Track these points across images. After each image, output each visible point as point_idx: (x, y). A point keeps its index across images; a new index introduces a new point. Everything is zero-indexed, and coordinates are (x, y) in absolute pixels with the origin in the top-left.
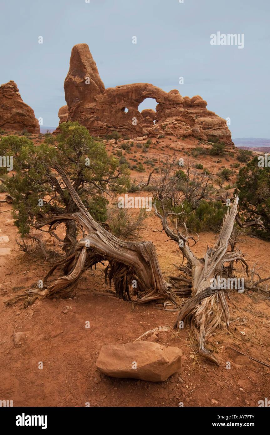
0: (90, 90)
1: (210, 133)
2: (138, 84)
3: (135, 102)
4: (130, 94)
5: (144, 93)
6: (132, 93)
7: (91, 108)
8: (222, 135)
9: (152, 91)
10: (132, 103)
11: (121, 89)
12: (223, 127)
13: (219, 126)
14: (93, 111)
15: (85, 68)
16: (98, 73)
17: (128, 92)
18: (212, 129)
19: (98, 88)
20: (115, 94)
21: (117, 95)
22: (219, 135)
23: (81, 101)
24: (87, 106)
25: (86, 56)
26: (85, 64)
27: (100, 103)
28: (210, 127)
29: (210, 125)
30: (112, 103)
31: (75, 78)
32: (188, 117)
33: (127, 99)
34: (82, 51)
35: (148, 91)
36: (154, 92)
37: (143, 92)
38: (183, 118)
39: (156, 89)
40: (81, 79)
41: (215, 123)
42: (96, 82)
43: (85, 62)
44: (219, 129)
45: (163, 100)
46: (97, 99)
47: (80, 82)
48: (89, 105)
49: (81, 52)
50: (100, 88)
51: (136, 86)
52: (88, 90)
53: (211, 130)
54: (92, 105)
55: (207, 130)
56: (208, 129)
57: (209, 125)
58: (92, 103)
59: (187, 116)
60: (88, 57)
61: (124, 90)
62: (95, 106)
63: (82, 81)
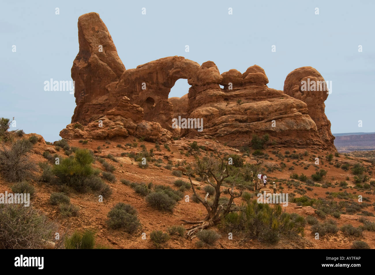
0: (99, 77)
1: (260, 127)
3: (163, 87)
4: (155, 75)
5: (171, 72)
6: (157, 74)
7: (100, 104)
8: (287, 128)
9: (180, 68)
10: (160, 89)
11: (141, 70)
12: (290, 115)
13: (281, 114)
14: (103, 108)
15: (91, 46)
16: (115, 50)
17: (150, 73)
18: (266, 120)
19: (112, 72)
20: (133, 78)
21: (137, 79)
22: (281, 130)
23: (86, 95)
24: (94, 102)
25: (93, 29)
26: (91, 41)
27: (113, 94)
28: (260, 116)
29: (260, 113)
30: (132, 92)
31: (79, 62)
33: (151, 84)
34: (87, 24)
35: (175, 69)
36: (183, 69)
37: (170, 71)
39: (186, 64)
40: (86, 63)
41: (271, 109)
42: (109, 65)
43: (91, 37)
44: (281, 118)
45: (196, 80)
46: (109, 89)
47: (84, 67)
48: (97, 99)
49: (85, 25)
50: (115, 72)
51: (161, 62)
52: (96, 77)
53: (263, 121)
54: (101, 99)
55: (254, 123)
56: (259, 120)
57: (258, 114)
58: (103, 96)
60: (96, 30)
61: (145, 71)
62: (106, 100)
63: (86, 65)
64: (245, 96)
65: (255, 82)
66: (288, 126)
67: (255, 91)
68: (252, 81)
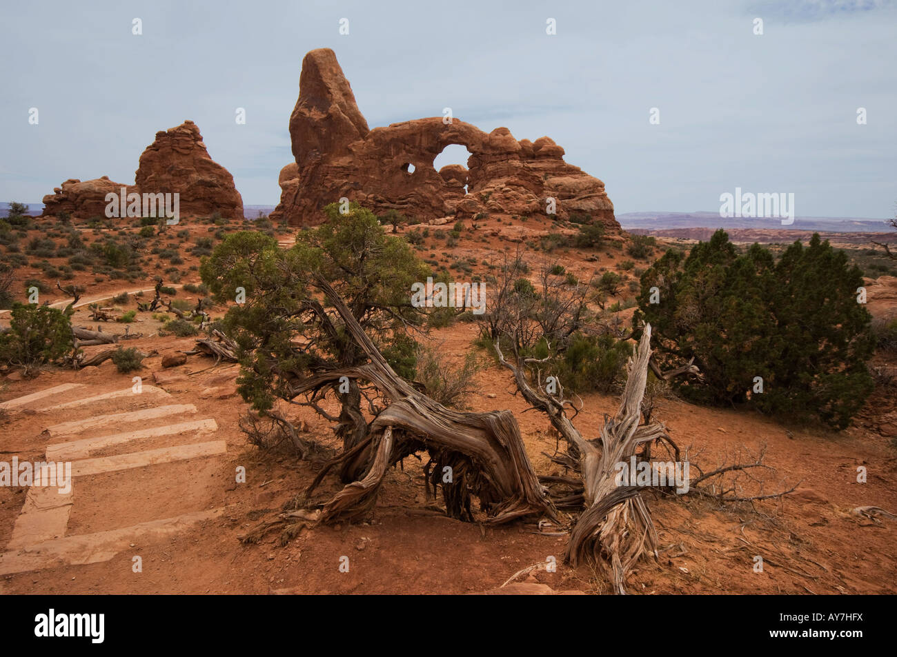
0: (340, 133)
1: (572, 206)
2: (432, 119)
3: (427, 152)
4: (418, 137)
5: (444, 135)
6: (421, 135)
7: (342, 167)
8: (597, 208)
9: (459, 131)
10: (423, 154)
11: (400, 131)
12: (598, 194)
13: (590, 192)
14: (347, 172)
15: (329, 93)
16: (355, 102)
17: (412, 134)
18: (577, 198)
19: (355, 129)
20: (388, 138)
21: (392, 140)
22: (591, 209)
23: (324, 155)
24: (335, 164)
25: (331, 71)
26: (330, 86)
27: (359, 156)
28: (572, 194)
29: (572, 190)
30: (384, 156)
31: (310, 111)
32: (530, 178)
33: (412, 148)
34: (323, 62)
35: (451, 132)
36: (462, 134)
37: (442, 134)
38: (520, 179)
39: (466, 127)
40: (323, 113)
41: (581, 187)
42: (351, 119)
43: (329, 81)
44: (590, 197)
45: (481, 147)
46: (354, 150)
47: (321, 119)
48: (338, 161)
49: (321, 63)
50: (359, 128)
51: (428, 122)
52: (337, 133)
53: (574, 199)
54: (344, 161)
55: (567, 201)
56: (570, 197)
57: (570, 192)
58: (344, 158)
59: (528, 175)
60: (335, 72)
61: (406, 131)
62: (351, 162)
63: (324, 116)
64: (545, 170)
65: (553, 156)
66: (598, 207)
67: (554, 166)
68: (550, 153)
